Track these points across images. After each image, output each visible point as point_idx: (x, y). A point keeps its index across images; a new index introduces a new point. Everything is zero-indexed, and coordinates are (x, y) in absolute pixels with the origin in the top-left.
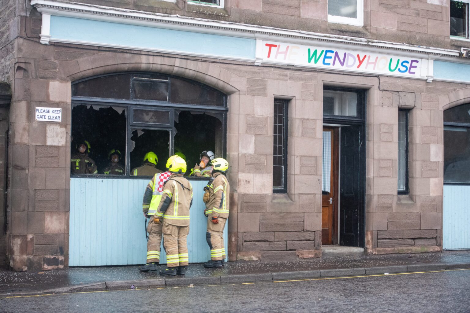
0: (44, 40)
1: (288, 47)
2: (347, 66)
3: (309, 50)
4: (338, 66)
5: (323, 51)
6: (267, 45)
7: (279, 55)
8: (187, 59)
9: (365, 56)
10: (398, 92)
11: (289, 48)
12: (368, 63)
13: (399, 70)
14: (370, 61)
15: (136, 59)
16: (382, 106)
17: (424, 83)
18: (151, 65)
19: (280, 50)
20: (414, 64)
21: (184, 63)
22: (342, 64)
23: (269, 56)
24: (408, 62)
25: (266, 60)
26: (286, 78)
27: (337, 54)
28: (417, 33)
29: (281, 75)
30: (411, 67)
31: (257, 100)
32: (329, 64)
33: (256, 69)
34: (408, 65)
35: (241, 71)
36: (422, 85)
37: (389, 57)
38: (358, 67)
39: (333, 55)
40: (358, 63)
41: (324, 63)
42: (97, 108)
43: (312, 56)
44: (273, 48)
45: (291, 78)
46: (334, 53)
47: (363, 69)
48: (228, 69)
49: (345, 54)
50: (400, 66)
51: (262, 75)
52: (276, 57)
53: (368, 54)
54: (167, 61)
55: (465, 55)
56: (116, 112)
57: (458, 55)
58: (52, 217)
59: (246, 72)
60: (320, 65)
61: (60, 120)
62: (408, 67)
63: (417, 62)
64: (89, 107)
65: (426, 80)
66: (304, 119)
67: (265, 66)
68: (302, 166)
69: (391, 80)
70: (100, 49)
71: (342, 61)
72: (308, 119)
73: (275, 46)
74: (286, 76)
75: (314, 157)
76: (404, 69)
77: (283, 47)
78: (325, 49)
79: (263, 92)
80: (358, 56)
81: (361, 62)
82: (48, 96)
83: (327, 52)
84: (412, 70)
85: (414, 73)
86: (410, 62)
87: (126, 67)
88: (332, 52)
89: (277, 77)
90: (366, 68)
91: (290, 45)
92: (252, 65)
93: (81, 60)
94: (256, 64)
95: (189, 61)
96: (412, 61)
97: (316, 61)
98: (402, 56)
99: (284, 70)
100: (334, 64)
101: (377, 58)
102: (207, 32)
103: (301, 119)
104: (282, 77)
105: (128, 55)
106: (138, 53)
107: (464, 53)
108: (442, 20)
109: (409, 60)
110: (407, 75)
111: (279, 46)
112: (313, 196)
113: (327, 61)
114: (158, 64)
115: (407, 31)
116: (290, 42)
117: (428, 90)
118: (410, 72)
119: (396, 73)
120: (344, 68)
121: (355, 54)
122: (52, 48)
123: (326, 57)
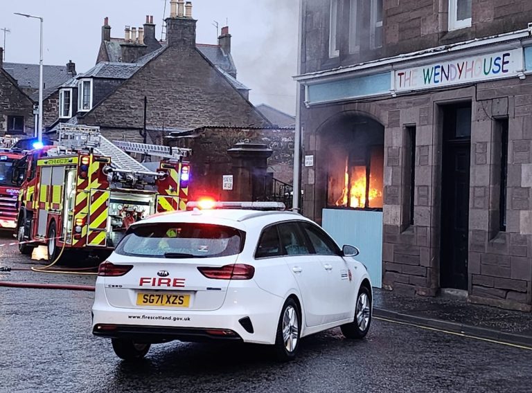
2: (451, 79)
3: (424, 70)
4: (445, 82)
5: (433, 68)
6: (399, 74)
7: (407, 83)
9: (463, 63)
10: (492, 99)
11: (412, 73)
12: (466, 71)
13: (493, 71)
16: (478, 121)
19: (406, 77)
20: (506, 59)
22: (447, 78)
25: (398, 89)
27: (442, 69)
30: (504, 63)
31: (394, 131)
33: (393, 101)
34: (501, 62)
39: (440, 71)
41: (435, 81)
43: (427, 78)
44: (402, 76)
49: (448, 66)
50: (493, 66)
51: (398, 106)
52: (405, 85)
59: (389, 105)
63: (509, 55)
65: (518, 77)
67: (398, 96)
71: (447, 75)
72: (423, 146)
75: (428, 186)
76: (498, 68)
77: (408, 73)
79: (397, 123)
84: (505, 67)
85: (507, 71)
86: (502, 58)
88: (439, 67)
89: (406, 105)
94: (393, 96)
97: (429, 81)
98: (494, 51)
100: (441, 80)
109: (502, 55)
110: (501, 75)
111: (405, 73)
113: (437, 78)
118: (503, 71)
119: (491, 76)
120: (450, 82)
121: (455, 63)
123: (435, 74)
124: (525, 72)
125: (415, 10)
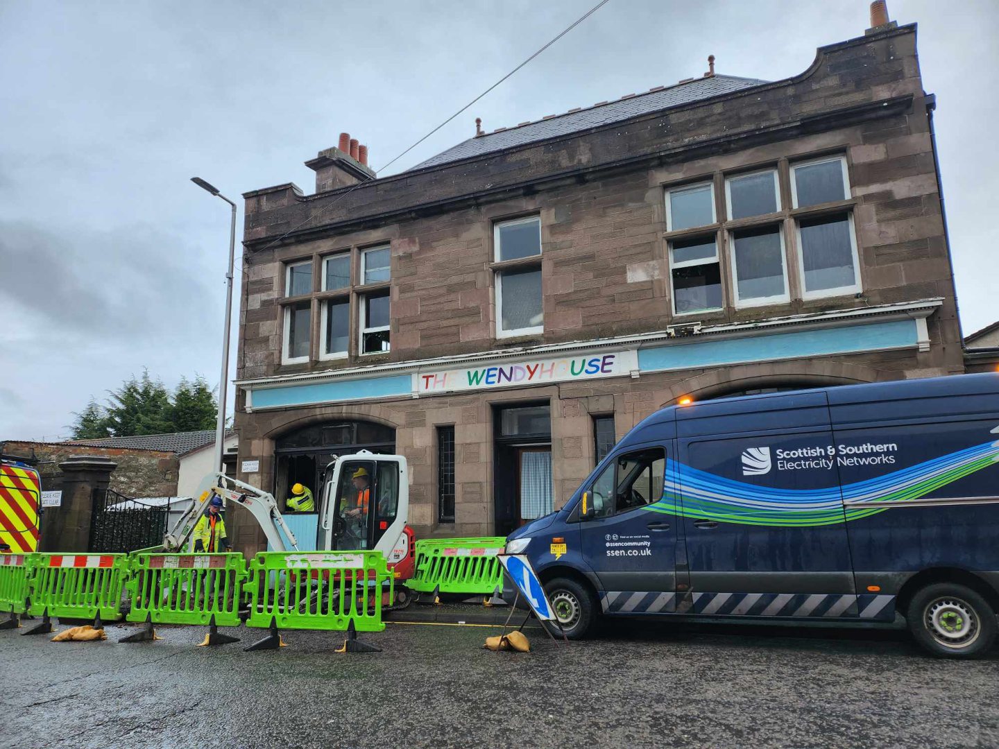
0: (249, 410)
1: (446, 374)
2: (516, 380)
3: (469, 373)
4: (504, 383)
5: (485, 370)
6: (424, 377)
7: (437, 385)
8: (352, 405)
9: (537, 365)
10: (587, 397)
11: (447, 376)
12: (542, 372)
13: (587, 371)
14: (544, 369)
15: (312, 412)
16: (565, 417)
17: (628, 380)
18: (325, 416)
19: (438, 379)
20: (608, 360)
21: (350, 409)
22: (509, 379)
23: (427, 387)
24: (598, 360)
25: (423, 391)
26: (445, 405)
27: (501, 371)
28: (614, 322)
29: (440, 403)
30: (604, 364)
31: (416, 432)
32: (493, 382)
33: (415, 402)
34: (599, 364)
35: (400, 406)
36: (626, 384)
37: (570, 360)
38: (529, 379)
39: (497, 372)
40: (528, 374)
41: (487, 382)
42: (295, 456)
43: (473, 378)
44: (430, 379)
45: (451, 405)
46: (498, 371)
47: (536, 380)
48: (388, 407)
49: (512, 368)
50: (587, 367)
51: (421, 407)
52: (434, 387)
53: (540, 363)
54: (335, 410)
55: (673, 334)
56: (309, 458)
57: (665, 336)
58: (249, 548)
59: (405, 406)
60: (483, 385)
61: (257, 470)
62: (600, 365)
63: (613, 357)
64: (289, 456)
65: (630, 376)
66: (467, 444)
67: (424, 397)
68: (465, 493)
69: (575, 386)
70: (286, 409)
71: (509, 376)
72: (470, 444)
73: (433, 376)
74: (446, 403)
75: (479, 482)
76: (594, 369)
77: (440, 375)
78: (486, 368)
79: (422, 423)
80: (528, 367)
81: (532, 373)
82: (250, 452)
83: (489, 370)
84: (606, 368)
85: (610, 371)
86: (602, 360)
87: (306, 420)
88: (496, 369)
89: (437, 406)
90: (540, 377)
91: (447, 372)
92: (411, 399)
93: (273, 421)
94: (414, 397)
95: (354, 406)
96: (604, 358)
97: (478, 383)
98: (589, 354)
99: (442, 398)
100: (499, 382)
101: (553, 364)
102: (365, 378)
103: (462, 444)
104: (442, 405)
105: (306, 411)
106: (314, 407)
107: (672, 331)
108: (654, 297)
109: (600, 357)
110: (599, 375)
111: (436, 375)
112: (478, 525)
113: (490, 379)
114: (329, 413)
115: (597, 324)
116: (448, 369)
117: (634, 388)
118: (603, 371)
119: (584, 376)
120: (513, 383)
121: (524, 365)
122: (254, 415)
123: (488, 376)
124: (641, 372)
125: (448, 318)
